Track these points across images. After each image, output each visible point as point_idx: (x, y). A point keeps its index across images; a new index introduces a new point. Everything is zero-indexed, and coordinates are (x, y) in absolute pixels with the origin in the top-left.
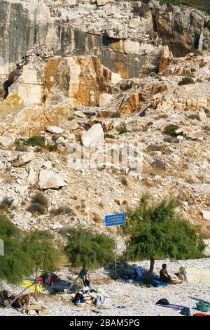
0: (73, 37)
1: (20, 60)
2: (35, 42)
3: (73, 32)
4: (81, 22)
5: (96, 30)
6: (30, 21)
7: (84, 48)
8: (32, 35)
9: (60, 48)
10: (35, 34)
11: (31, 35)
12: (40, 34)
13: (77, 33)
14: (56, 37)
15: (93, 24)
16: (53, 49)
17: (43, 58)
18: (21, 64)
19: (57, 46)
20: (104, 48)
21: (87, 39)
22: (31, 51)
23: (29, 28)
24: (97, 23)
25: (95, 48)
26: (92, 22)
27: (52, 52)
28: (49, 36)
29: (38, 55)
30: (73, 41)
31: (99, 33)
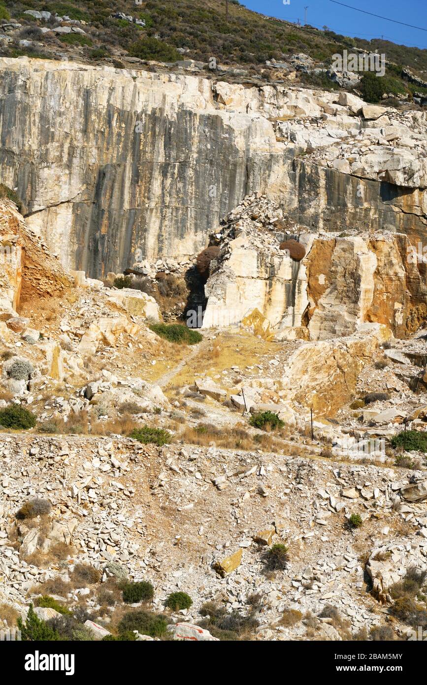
0: (322, 182)
1: (216, 228)
2: (246, 192)
3: (322, 174)
4: (337, 152)
5: (368, 170)
6: (237, 151)
7: (345, 205)
8: (240, 178)
9: (296, 204)
10: (247, 176)
11: (238, 178)
12: (256, 177)
13: (330, 175)
14: (288, 183)
15: (363, 158)
16: (281, 206)
17: (264, 224)
18: (219, 236)
19: (291, 200)
20: (383, 206)
21: (350, 188)
22: (239, 209)
23: (235, 165)
24: (370, 157)
25: (366, 205)
26: (361, 153)
27: (280, 211)
28: (273, 179)
29: (253, 218)
30: (322, 191)
31: (374, 176)
